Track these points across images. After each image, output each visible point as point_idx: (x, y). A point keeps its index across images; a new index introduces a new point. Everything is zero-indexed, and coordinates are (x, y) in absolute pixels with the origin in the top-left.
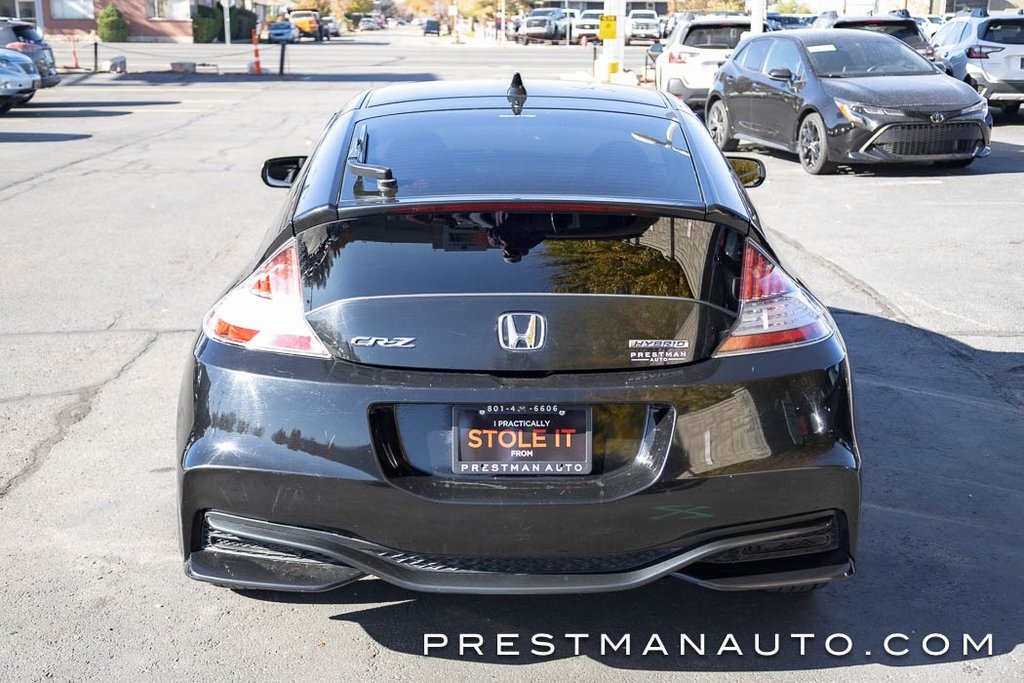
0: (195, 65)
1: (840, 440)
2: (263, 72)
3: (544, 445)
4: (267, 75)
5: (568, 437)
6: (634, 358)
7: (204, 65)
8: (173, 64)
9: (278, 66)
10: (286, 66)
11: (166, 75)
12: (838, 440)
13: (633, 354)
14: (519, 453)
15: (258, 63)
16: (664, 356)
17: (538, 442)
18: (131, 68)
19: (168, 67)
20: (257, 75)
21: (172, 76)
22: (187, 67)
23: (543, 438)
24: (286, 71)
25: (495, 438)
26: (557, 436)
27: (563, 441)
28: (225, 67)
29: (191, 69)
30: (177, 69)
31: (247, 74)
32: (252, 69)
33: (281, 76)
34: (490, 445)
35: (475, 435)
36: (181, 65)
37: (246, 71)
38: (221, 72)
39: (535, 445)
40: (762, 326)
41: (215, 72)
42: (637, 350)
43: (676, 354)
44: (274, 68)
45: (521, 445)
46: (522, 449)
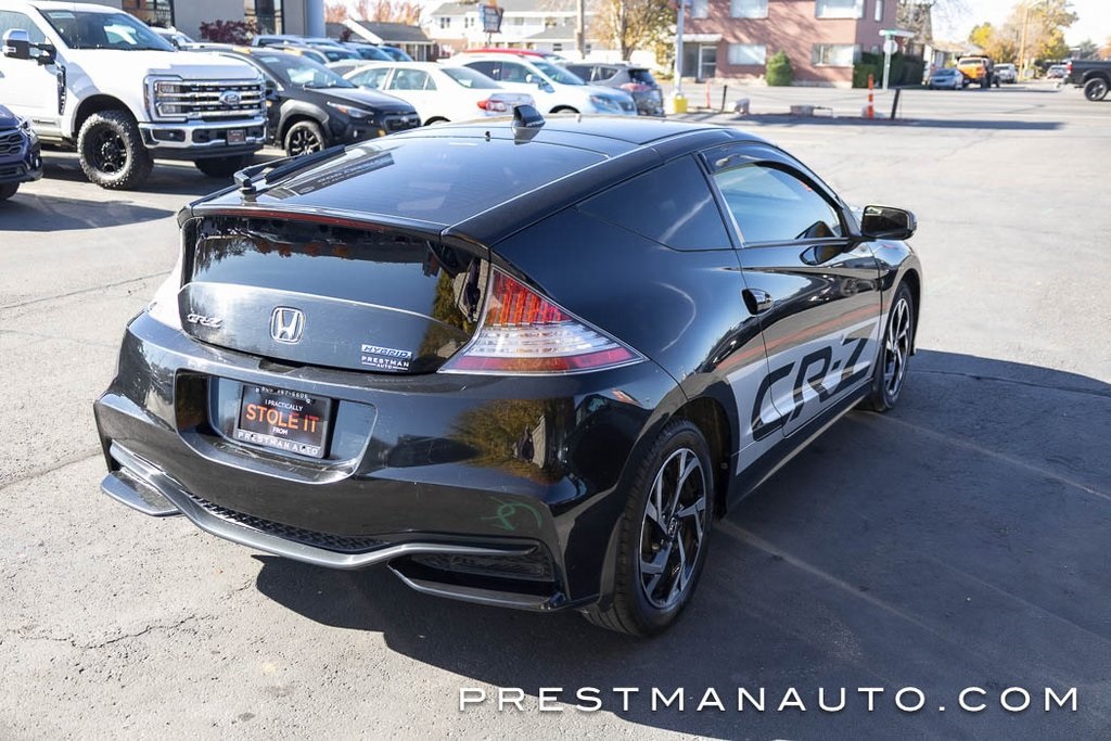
0: (812, 108)
1: (572, 476)
2: (875, 116)
3: (296, 427)
4: (878, 119)
5: (313, 423)
6: (366, 361)
7: (819, 108)
8: (792, 108)
9: (890, 111)
10: (898, 111)
11: (782, 118)
12: (568, 475)
13: (364, 358)
14: (278, 430)
15: (871, 108)
16: (389, 363)
17: (293, 423)
18: (754, 109)
19: (787, 110)
20: (869, 119)
21: (787, 118)
22: (804, 110)
23: (296, 421)
24: (897, 116)
25: (265, 413)
26: (306, 421)
27: (310, 426)
28: (839, 111)
29: (809, 112)
30: (795, 112)
31: (860, 118)
32: (864, 113)
33: (893, 121)
34: (261, 420)
35: (252, 409)
36: (799, 108)
37: (860, 115)
38: (835, 116)
39: (290, 426)
40: (494, 350)
41: (829, 115)
42: (368, 354)
43: (400, 364)
44: (886, 112)
45: (280, 424)
46: (280, 427)
